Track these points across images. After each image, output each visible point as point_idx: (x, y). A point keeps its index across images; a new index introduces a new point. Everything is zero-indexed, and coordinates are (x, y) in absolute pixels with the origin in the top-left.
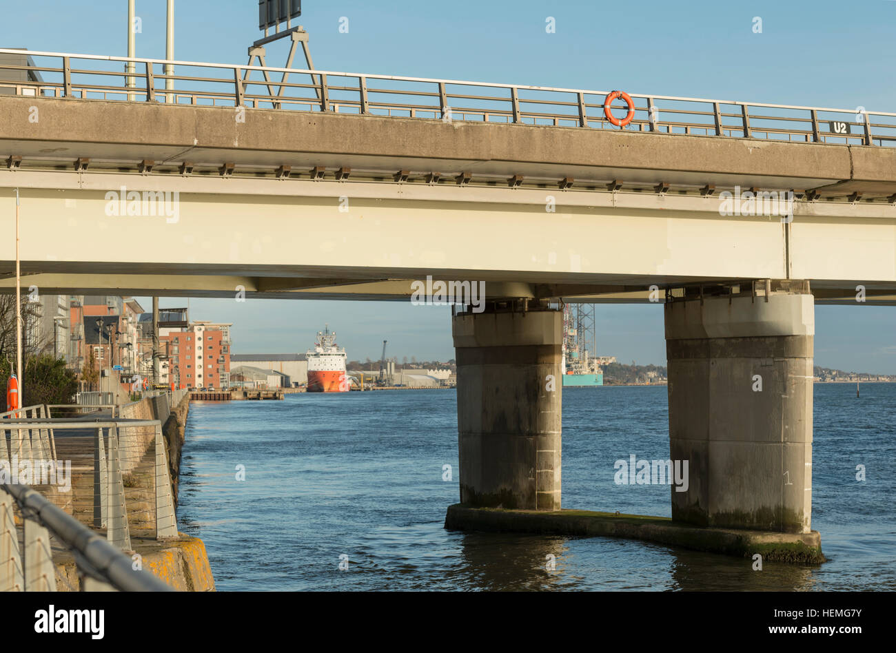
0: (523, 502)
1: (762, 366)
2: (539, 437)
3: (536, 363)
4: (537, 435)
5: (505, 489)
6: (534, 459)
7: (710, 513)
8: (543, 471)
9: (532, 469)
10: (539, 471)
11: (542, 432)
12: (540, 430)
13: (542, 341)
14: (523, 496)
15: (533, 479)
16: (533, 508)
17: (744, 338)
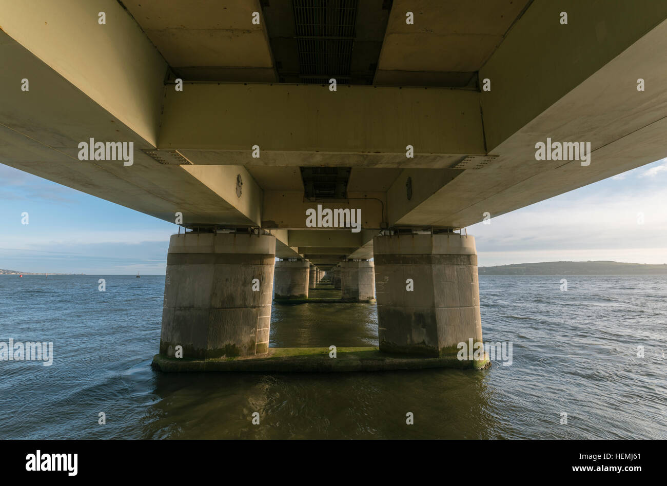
0: (245, 351)
1: (460, 269)
2: (261, 308)
3: (262, 264)
4: (259, 307)
5: (230, 344)
6: (256, 323)
7: (439, 348)
8: (262, 329)
9: (254, 329)
10: (259, 330)
11: (263, 305)
12: (262, 304)
13: (268, 252)
14: (245, 347)
15: (253, 335)
16: (253, 354)
17: (450, 255)
